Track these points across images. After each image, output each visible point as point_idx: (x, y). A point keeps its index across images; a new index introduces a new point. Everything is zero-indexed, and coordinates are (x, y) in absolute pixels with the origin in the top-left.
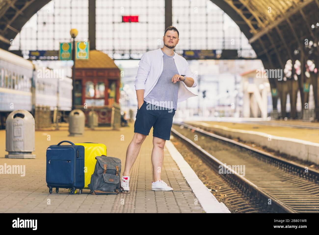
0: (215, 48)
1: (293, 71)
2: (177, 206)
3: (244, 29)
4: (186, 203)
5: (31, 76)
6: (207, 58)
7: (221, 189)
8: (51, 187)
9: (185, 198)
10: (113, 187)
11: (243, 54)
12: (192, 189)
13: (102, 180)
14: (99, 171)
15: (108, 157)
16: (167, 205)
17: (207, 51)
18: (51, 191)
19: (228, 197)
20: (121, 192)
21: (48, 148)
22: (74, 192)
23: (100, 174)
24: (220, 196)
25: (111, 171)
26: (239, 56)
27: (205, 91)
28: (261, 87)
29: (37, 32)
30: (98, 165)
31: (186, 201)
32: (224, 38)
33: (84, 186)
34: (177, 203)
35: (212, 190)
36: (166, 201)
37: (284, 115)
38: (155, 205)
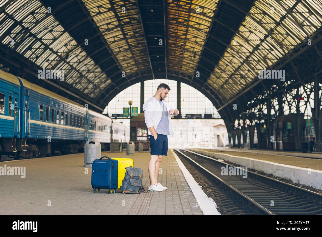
0: (201, 113)
1: (239, 124)
2: (181, 205)
3: (215, 104)
4: (187, 202)
5: (111, 125)
6: (197, 118)
7: (207, 186)
8: (95, 189)
9: (186, 197)
10: (137, 189)
11: (215, 116)
12: (191, 189)
13: (129, 184)
14: (128, 177)
15: (134, 168)
16: (173, 204)
17: (197, 115)
18: (95, 191)
19: (212, 192)
20: (143, 192)
21: (93, 161)
22: (110, 191)
23: (128, 179)
24: (207, 191)
25: (136, 177)
26: (213, 117)
27: (196, 135)
28: (223, 132)
29: (116, 105)
30: (127, 173)
31: (188, 200)
32: (205, 109)
33: (117, 188)
34: (181, 202)
35: (202, 187)
36: (173, 200)
37: (234, 146)
38: (165, 204)
